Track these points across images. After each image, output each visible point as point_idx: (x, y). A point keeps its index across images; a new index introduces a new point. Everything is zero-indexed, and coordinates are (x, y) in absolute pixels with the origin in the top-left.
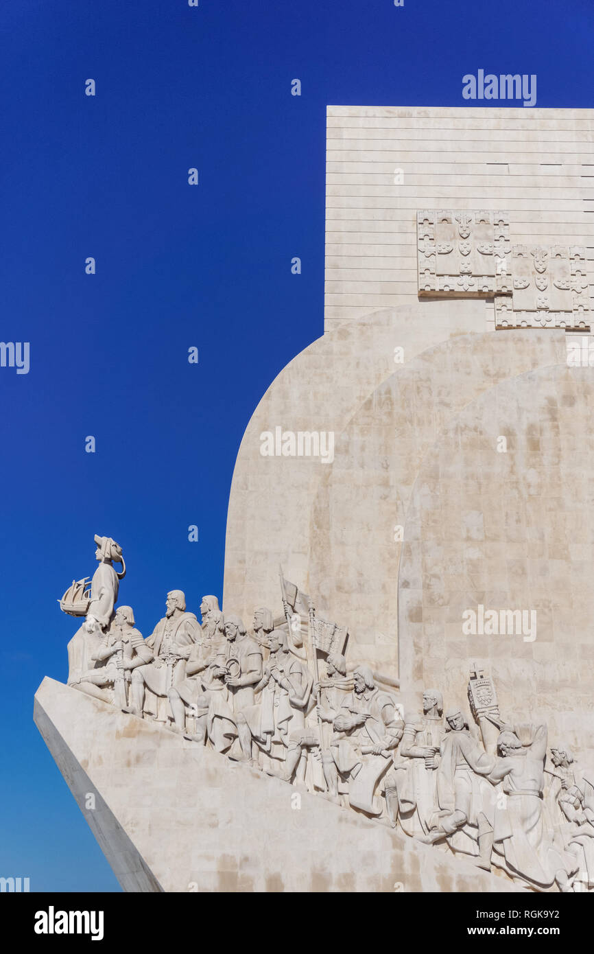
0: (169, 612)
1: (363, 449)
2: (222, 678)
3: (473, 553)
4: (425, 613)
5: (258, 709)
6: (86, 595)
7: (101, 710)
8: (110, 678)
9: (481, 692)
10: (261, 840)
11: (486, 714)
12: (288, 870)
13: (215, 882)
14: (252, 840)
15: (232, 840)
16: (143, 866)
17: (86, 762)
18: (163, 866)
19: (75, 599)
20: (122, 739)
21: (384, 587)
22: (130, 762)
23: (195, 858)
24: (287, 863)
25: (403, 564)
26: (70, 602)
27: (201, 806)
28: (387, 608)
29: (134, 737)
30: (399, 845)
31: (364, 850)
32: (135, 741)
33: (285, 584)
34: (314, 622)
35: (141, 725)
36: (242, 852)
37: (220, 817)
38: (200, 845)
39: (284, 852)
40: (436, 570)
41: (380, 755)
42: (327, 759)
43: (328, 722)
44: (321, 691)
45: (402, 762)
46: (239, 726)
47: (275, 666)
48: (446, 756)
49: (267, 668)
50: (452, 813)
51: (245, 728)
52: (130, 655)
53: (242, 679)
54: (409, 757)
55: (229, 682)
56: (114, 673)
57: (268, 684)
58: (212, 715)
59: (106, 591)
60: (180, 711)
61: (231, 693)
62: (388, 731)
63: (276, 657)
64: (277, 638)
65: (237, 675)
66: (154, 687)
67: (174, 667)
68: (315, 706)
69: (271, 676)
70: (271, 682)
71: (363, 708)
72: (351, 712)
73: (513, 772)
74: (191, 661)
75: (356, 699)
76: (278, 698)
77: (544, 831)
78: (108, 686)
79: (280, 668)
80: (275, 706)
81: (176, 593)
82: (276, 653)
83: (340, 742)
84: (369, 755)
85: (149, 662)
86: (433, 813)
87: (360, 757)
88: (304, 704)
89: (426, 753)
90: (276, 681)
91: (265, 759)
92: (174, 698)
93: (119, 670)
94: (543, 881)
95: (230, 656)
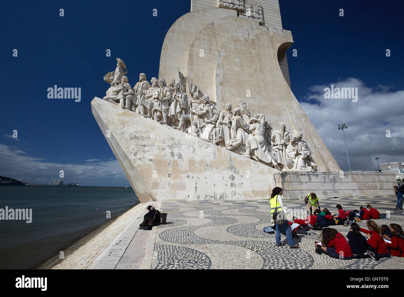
0: (140, 79)
1: (204, 39)
2: (158, 98)
3: (238, 69)
4: (224, 84)
5: (170, 108)
6: (113, 76)
7: (115, 107)
8: (118, 98)
9: (244, 106)
10: (170, 148)
11: (245, 112)
12: (180, 158)
13: (153, 162)
14: (167, 149)
15: (160, 149)
16: (126, 157)
17: (107, 123)
18: (134, 157)
19: (109, 77)
20: (121, 116)
21: (210, 77)
22: (123, 123)
23: (146, 155)
24: (180, 156)
25: (217, 70)
26: (107, 78)
27: (149, 137)
28: (211, 83)
29: (126, 115)
30: (219, 151)
31: (208, 152)
32: (126, 117)
33: (179, 73)
34: (189, 84)
35: (128, 111)
36: (163, 152)
37: (156, 141)
38: (148, 150)
39: (179, 153)
40: (227, 72)
41: (211, 123)
42: (194, 124)
43: (193, 114)
44: (191, 104)
45: (219, 125)
46: (163, 113)
47: (176, 95)
48: (234, 123)
49: (173, 96)
50: (237, 141)
51: (165, 114)
52: (126, 91)
53: (164, 98)
54: (221, 124)
55: (160, 98)
56: (120, 96)
57: (173, 101)
58: (154, 109)
59: (119, 73)
60: (143, 109)
61: (161, 103)
62: (214, 116)
63: (176, 92)
64: (177, 86)
65: (163, 97)
66: (134, 102)
67: (141, 96)
68: (189, 109)
69: (175, 98)
70: (175, 100)
71: (206, 108)
72: (202, 110)
73: (256, 128)
74: (147, 94)
75: (204, 106)
76: (177, 105)
77: (266, 147)
78: (118, 101)
79: (178, 95)
80: (176, 107)
81: (142, 74)
82: (176, 91)
83: (198, 119)
84: (208, 123)
85: (133, 94)
86: (230, 141)
87: (205, 124)
88: (185, 108)
89: (227, 122)
90: (176, 99)
91: (172, 124)
92: (140, 105)
93: (122, 95)
94: (268, 162)
95: (160, 91)
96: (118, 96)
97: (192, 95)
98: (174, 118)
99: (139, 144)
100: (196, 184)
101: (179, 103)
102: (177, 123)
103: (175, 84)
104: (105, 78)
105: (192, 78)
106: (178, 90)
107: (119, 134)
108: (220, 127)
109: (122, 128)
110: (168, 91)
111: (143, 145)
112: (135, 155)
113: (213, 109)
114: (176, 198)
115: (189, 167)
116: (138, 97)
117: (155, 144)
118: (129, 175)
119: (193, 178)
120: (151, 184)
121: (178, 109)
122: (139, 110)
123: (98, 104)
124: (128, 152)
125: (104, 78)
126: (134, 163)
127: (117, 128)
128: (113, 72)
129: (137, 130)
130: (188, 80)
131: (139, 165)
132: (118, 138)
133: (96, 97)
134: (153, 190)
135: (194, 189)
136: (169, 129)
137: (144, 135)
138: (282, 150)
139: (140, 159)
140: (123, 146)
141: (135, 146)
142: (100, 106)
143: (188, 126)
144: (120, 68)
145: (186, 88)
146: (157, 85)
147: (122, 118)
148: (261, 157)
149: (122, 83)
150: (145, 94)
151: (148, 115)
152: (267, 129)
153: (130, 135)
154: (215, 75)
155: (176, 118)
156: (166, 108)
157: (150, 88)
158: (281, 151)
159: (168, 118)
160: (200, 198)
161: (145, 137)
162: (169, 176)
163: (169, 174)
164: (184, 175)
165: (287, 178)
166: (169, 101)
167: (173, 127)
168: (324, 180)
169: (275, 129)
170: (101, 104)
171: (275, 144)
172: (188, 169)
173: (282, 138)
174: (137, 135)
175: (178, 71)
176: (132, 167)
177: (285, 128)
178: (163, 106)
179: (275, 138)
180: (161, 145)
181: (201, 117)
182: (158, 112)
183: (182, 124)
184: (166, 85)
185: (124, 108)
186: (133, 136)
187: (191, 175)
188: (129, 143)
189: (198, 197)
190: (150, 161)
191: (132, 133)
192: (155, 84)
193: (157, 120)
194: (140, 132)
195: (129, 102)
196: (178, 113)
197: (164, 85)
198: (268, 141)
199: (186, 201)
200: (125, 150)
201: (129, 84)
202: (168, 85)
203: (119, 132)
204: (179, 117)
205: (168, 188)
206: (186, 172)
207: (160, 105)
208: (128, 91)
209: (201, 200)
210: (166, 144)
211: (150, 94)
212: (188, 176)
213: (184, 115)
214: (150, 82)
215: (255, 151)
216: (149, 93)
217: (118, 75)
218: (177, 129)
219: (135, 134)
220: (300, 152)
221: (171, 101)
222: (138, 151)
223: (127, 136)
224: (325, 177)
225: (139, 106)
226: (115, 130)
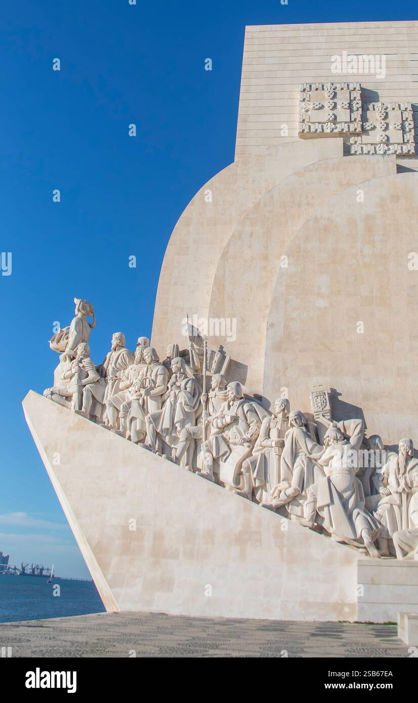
0: (113, 346)
1: (251, 235)
3: (322, 303)
4: (285, 346)
5: (161, 412)
8: (70, 391)
9: (318, 400)
10: (153, 504)
12: (169, 526)
17: (47, 447)
19: (59, 342)
20: (71, 432)
22: (74, 448)
25: (272, 312)
26: (55, 343)
27: (116, 479)
31: (223, 513)
32: (80, 433)
34: (207, 353)
35: (85, 422)
36: (139, 512)
40: (294, 315)
41: (243, 445)
42: (205, 448)
43: (208, 424)
45: (258, 450)
46: (148, 424)
47: (175, 383)
49: (169, 385)
50: (290, 487)
51: (151, 426)
52: (84, 377)
53: (152, 392)
54: (262, 447)
56: (73, 388)
58: (130, 417)
60: (113, 414)
62: (251, 428)
63: (176, 377)
65: (149, 389)
66: (99, 399)
67: (113, 385)
68: (202, 411)
69: (172, 390)
70: (172, 395)
71: (233, 411)
72: (224, 415)
75: (229, 406)
76: (176, 406)
79: (178, 384)
80: (173, 412)
81: (117, 334)
82: (176, 374)
83: (215, 436)
84: (235, 445)
85: (97, 381)
86: (276, 488)
87: (229, 447)
88: (193, 410)
89: (273, 445)
90: (175, 394)
93: (75, 386)
94: (352, 538)
95: (146, 376)
98: (171, 434)
101: (180, 402)
106: (180, 371)
107: (64, 471)
108: (259, 455)
109: (72, 459)
110: (160, 376)
113: (248, 413)
115: (184, 545)
122: (108, 416)
125: (50, 345)
128: (66, 328)
133: (31, 393)
138: (400, 507)
140: (70, 496)
147: (73, 436)
148: (337, 525)
149: (77, 360)
150: (121, 381)
157: (131, 367)
158: (396, 508)
159: (157, 435)
166: (161, 395)
172: (181, 547)
173: (400, 477)
182: (138, 423)
183: (184, 448)
184: (157, 362)
195: (90, 399)
196: (177, 422)
197: (154, 360)
204: (180, 432)
206: (176, 554)
207: (142, 406)
208: (88, 376)
211: (129, 380)
213: (188, 427)
215: (326, 510)
216: (127, 378)
218: (171, 459)
221: (165, 397)
225: (107, 407)
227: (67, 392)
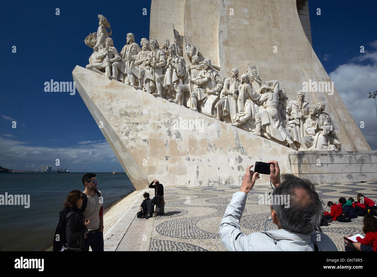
0: (127, 41)
2: (149, 65)
3: (246, 23)
5: (164, 76)
6: (95, 39)
7: (100, 77)
8: (103, 66)
9: (253, 70)
10: (167, 127)
11: (255, 79)
12: (179, 138)
13: (148, 143)
14: (163, 127)
15: (155, 127)
16: (117, 138)
17: (93, 97)
18: (126, 138)
19: (91, 40)
20: (108, 88)
21: (212, 35)
22: (111, 97)
23: (139, 134)
24: (178, 135)
25: (220, 24)
26: (89, 41)
27: (141, 114)
28: (213, 43)
29: (113, 87)
30: (224, 127)
31: (210, 129)
32: (114, 89)
33: (174, 30)
34: (186, 45)
35: (116, 82)
36: (159, 131)
37: (149, 118)
38: (142, 129)
39: (177, 131)
40: (233, 27)
41: (214, 94)
42: (193, 95)
43: (193, 83)
44: (190, 71)
45: (223, 96)
46: (157, 83)
47: (171, 59)
48: (241, 93)
49: (168, 61)
50: (245, 115)
51: (160, 84)
52: (112, 57)
53: (158, 64)
54: (226, 94)
55: (152, 65)
56: (105, 64)
57: (168, 67)
58: (146, 79)
59: (102, 34)
60: (133, 79)
61: (153, 70)
62: (217, 85)
63: (172, 56)
64: (172, 48)
65: (156, 63)
66: (122, 70)
67: (130, 63)
68: (187, 77)
69: (170, 64)
70: (170, 66)
71: (207, 75)
72: (202, 77)
73: (269, 99)
74: (137, 60)
75: (204, 72)
76: (173, 73)
77: (280, 122)
78: (103, 70)
79: (173, 60)
80: (171, 76)
81: (130, 34)
82: (171, 54)
83: (198, 89)
84: (210, 94)
85: (120, 61)
86: (237, 116)
87: (206, 95)
88: (183, 75)
89: (233, 92)
90: (172, 65)
91: (167, 97)
92: (130, 74)
93: (107, 62)
94: (282, 140)
95: (153, 55)
96: (102, 64)
97: (191, 59)
98: (170, 89)
99: (131, 121)
100: (198, 167)
101: (175, 70)
102: (173, 95)
103: (169, 45)
104: (87, 41)
105: (189, 37)
106: (174, 53)
107: (107, 110)
108: (225, 99)
109: (111, 103)
110: (162, 55)
111: (136, 123)
112: (127, 135)
113: (216, 76)
114: (176, 185)
115: (189, 148)
116: (126, 64)
117: (149, 121)
118: (122, 159)
119: (193, 160)
120: (147, 169)
121: (174, 78)
122: (129, 80)
123: (81, 74)
124: (119, 132)
125: (85, 42)
126: (126, 145)
127: (104, 103)
128: (95, 33)
129: (127, 105)
130: (185, 39)
131: (132, 147)
132: (106, 116)
133: (77, 67)
134: (149, 175)
135: (196, 174)
136: (165, 102)
137: (136, 111)
138: (299, 125)
139: (132, 139)
140: (113, 124)
141: (126, 125)
142: (82, 76)
143: (187, 98)
144: (102, 27)
145: (183, 51)
146: (148, 48)
147: (109, 90)
148: (274, 134)
149: (106, 47)
150: (135, 60)
151: (140, 86)
152: (282, 99)
153: (120, 111)
154: (218, 32)
155: (172, 89)
156: (160, 76)
157: (140, 53)
158: (298, 127)
159: (162, 88)
160: (202, 184)
161: (137, 113)
162: (167, 159)
163: (167, 157)
164: (184, 158)
165: (304, 159)
166: (163, 67)
167: (169, 100)
168: (350, 161)
169: (291, 99)
170: (83, 74)
171: (291, 118)
172: (188, 150)
173: (299, 111)
174: (128, 111)
175: (173, 28)
176: (125, 150)
177: (303, 98)
178: (156, 74)
179: (291, 110)
180: (156, 122)
181: (202, 86)
182: (151, 82)
183: (179, 96)
184: (158, 48)
185: (111, 78)
186: (123, 112)
187: (192, 157)
188: (119, 121)
189: (201, 183)
190: (144, 142)
191: (122, 109)
192: (146, 46)
193: (150, 92)
194: (131, 107)
195: (117, 70)
196: (174, 82)
197: (157, 47)
198: (282, 115)
199: (186, 188)
200: (115, 129)
201: (115, 48)
202: (161, 47)
203: (107, 107)
204: (176, 87)
205: (166, 173)
206: (185, 154)
207: (152, 73)
208: (114, 57)
209: (203, 186)
210: (162, 121)
211: (141, 59)
212: (188, 158)
213: (181, 84)
214: (139, 44)
215: (267, 127)
216: (139, 59)
217: (101, 36)
218: (173, 102)
219: (125, 109)
220: (321, 127)
221: (166, 68)
222: (130, 130)
223: (116, 112)
224: (350, 157)
225: (128, 75)
226: (102, 105)
227: (101, 66)
